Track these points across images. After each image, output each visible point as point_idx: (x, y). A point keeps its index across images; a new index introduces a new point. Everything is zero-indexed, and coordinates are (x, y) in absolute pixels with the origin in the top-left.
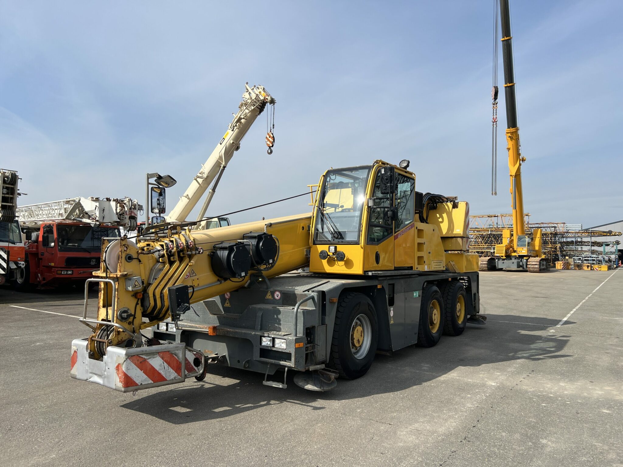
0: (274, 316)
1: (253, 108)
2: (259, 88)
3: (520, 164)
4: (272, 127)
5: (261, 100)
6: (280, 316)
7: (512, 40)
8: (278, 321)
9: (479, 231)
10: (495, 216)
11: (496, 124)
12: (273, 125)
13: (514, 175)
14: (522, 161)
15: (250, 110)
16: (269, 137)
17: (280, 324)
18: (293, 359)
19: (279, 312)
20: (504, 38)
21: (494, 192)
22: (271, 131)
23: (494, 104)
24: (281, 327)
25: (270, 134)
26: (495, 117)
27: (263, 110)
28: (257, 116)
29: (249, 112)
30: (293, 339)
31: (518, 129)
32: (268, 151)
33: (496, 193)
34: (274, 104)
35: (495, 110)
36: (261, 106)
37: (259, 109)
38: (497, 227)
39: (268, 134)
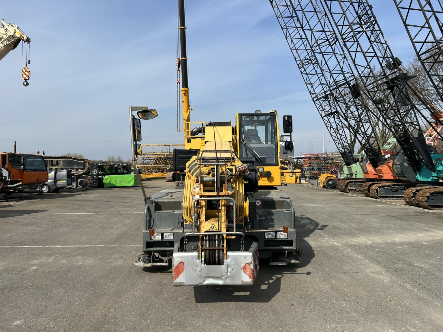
0: (268, 217)
1: (8, 43)
2: (13, 26)
3: (190, 112)
4: (28, 63)
5: (17, 38)
6: (272, 217)
7: (186, 29)
8: (271, 220)
9: (157, 155)
10: (169, 145)
11: (179, 83)
12: (29, 61)
13: (186, 119)
14: (191, 110)
15: (6, 44)
16: (26, 71)
17: (274, 222)
18: (294, 244)
19: (272, 214)
20: (181, 27)
21: (179, 130)
22: (26, 66)
23: (178, 71)
24: (275, 224)
25: (26, 68)
26: (178, 79)
27: (16, 46)
28: (10, 50)
29: (4, 46)
30: (294, 231)
31: (188, 89)
32: (24, 83)
33: (180, 130)
34: (29, 43)
35: (178, 74)
36: (15, 43)
37: (14, 45)
38: (169, 152)
39: (24, 68)
